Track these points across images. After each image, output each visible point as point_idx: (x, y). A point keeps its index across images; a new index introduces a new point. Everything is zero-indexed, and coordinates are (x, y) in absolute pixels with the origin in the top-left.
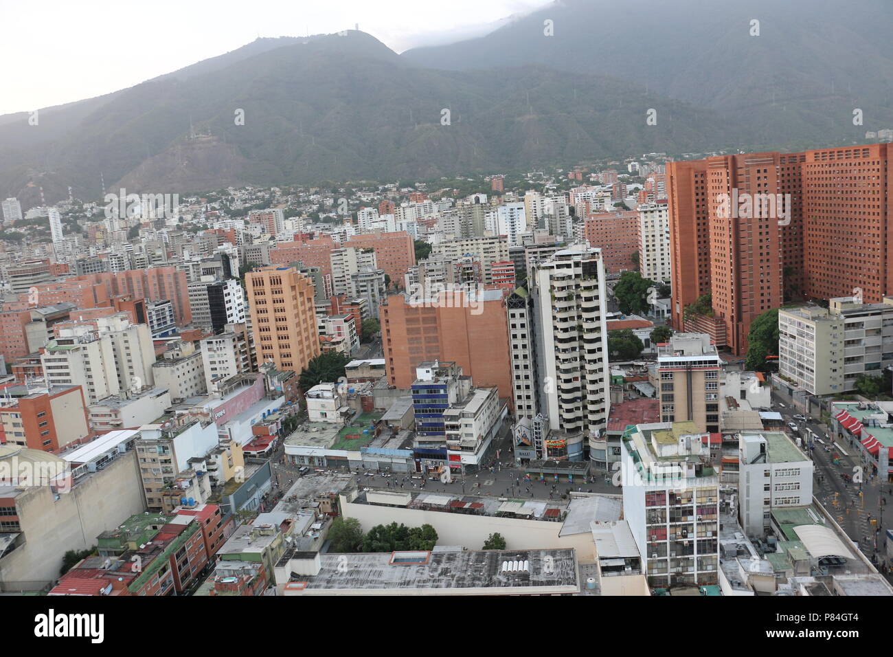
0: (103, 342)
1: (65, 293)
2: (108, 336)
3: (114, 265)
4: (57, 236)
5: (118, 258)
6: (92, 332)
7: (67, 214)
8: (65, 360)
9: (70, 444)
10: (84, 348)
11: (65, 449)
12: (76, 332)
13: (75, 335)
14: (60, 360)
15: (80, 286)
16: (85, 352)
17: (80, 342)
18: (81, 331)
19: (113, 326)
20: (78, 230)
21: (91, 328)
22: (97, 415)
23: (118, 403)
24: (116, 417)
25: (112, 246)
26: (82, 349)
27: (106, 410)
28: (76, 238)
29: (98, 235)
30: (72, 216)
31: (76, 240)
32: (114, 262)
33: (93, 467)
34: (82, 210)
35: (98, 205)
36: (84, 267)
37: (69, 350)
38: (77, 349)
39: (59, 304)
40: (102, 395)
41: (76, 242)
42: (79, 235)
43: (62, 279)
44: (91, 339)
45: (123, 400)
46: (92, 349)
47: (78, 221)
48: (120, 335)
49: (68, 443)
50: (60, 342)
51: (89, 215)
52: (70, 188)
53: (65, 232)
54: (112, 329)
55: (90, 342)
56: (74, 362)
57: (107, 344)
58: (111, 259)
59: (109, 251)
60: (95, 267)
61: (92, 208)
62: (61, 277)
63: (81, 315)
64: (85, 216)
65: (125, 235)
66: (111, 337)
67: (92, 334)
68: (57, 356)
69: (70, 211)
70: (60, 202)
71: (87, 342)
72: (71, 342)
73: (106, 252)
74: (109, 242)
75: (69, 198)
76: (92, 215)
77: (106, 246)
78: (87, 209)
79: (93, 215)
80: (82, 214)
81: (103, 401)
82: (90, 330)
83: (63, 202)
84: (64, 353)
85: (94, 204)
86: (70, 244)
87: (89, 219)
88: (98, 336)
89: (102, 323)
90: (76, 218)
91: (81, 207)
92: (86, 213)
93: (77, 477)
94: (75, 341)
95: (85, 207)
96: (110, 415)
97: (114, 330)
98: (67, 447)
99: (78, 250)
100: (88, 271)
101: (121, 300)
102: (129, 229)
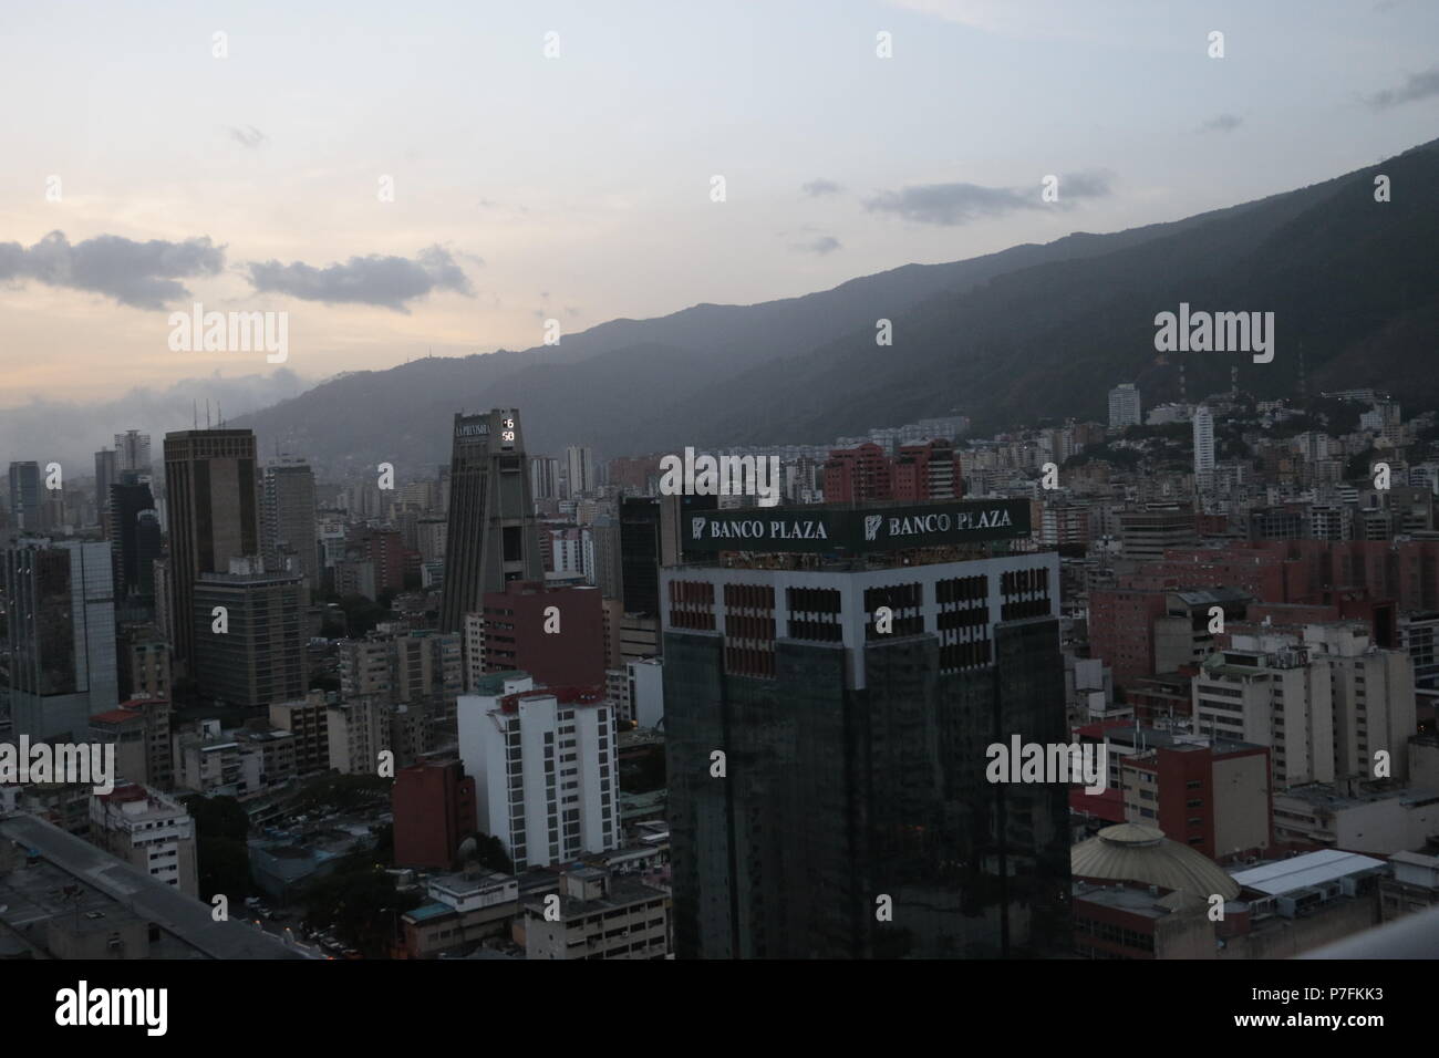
0: (1314, 673)
1: (1227, 569)
2: (1324, 661)
3: (1320, 528)
4: (1205, 461)
5: (1329, 514)
6: (1295, 648)
7: (1224, 419)
8: (1238, 694)
9: (1241, 853)
10: (1278, 678)
11: (1232, 861)
12: (1264, 643)
13: (1263, 649)
14: (1227, 692)
15: (1257, 560)
16: (1278, 685)
17: (1270, 664)
18: (1273, 644)
19: (1335, 644)
20: (1244, 452)
21: (1293, 641)
22: (1285, 815)
23: (1331, 799)
24: (1324, 824)
25: (1313, 491)
26: (1272, 678)
27: (1305, 808)
28: (1239, 468)
29: (1285, 465)
30: (1233, 425)
31: (1239, 472)
32: (1319, 522)
33: (1289, 908)
34: (1253, 414)
35: (1287, 405)
36: (1264, 524)
37: (1247, 677)
38: (1262, 678)
39: (1219, 588)
40: (1298, 778)
41: (1239, 478)
42: (1247, 462)
43: (1212, 544)
44: (1293, 663)
45: (1341, 796)
46: (1292, 681)
47: (1244, 435)
48: (1348, 664)
49: (1237, 850)
50: (1230, 659)
51: (1266, 424)
52: (1234, 370)
53: (1220, 456)
54: (1333, 650)
55: (1290, 667)
56: (1254, 699)
57: (1321, 677)
58: (1315, 514)
59: (1307, 499)
60: (1284, 527)
61: (1274, 411)
62: (1211, 540)
63: (1269, 613)
64: (1259, 426)
65: (1339, 469)
66: (1332, 664)
67: (1294, 653)
68: (1222, 683)
69: (1231, 415)
70: (1212, 396)
71: (1285, 666)
72: (1252, 661)
73: (1301, 500)
74: (1304, 481)
75: (1231, 390)
76: (1273, 426)
77: (1299, 489)
78: (1263, 412)
79: (1276, 425)
80: (1252, 422)
81: (1300, 789)
82: (1291, 644)
83: (1218, 396)
84: (1238, 680)
85: (1277, 404)
86: (1227, 479)
87: (1266, 433)
88: (1305, 660)
89: (1314, 635)
90: (1241, 429)
91: (1252, 407)
92: (1261, 421)
93: (1257, 918)
94: (1261, 661)
95: (1260, 407)
96: (1312, 821)
97: (1336, 653)
98: (1235, 858)
99: (1244, 492)
100: (1270, 534)
101: (1346, 598)
102: (1347, 458)
